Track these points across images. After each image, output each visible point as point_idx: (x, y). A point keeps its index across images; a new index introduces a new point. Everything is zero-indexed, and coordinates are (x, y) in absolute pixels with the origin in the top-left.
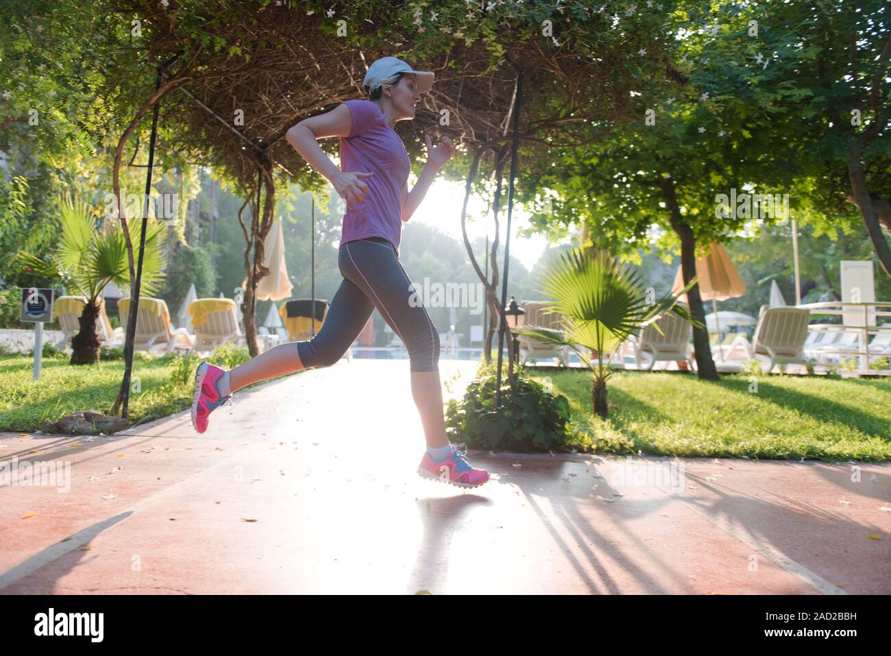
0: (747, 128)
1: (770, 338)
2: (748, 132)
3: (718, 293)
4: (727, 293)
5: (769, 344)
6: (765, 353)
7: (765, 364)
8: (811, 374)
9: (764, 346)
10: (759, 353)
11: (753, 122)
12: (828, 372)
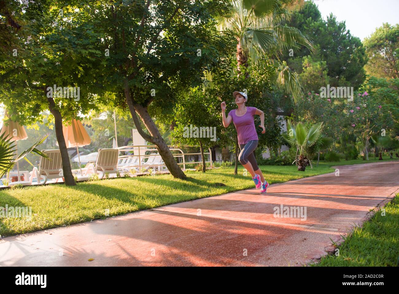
0: (81, 66)
1: (103, 163)
2: (81, 68)
3: (78, 144)
4: (82, 144)
5: (102, 165)
6: (101, 170)
7: (101, 175)
8: (119, 177)
9: (100, 167)
10: (98, 170)
11: (84, 64)
12: (125, 176)
